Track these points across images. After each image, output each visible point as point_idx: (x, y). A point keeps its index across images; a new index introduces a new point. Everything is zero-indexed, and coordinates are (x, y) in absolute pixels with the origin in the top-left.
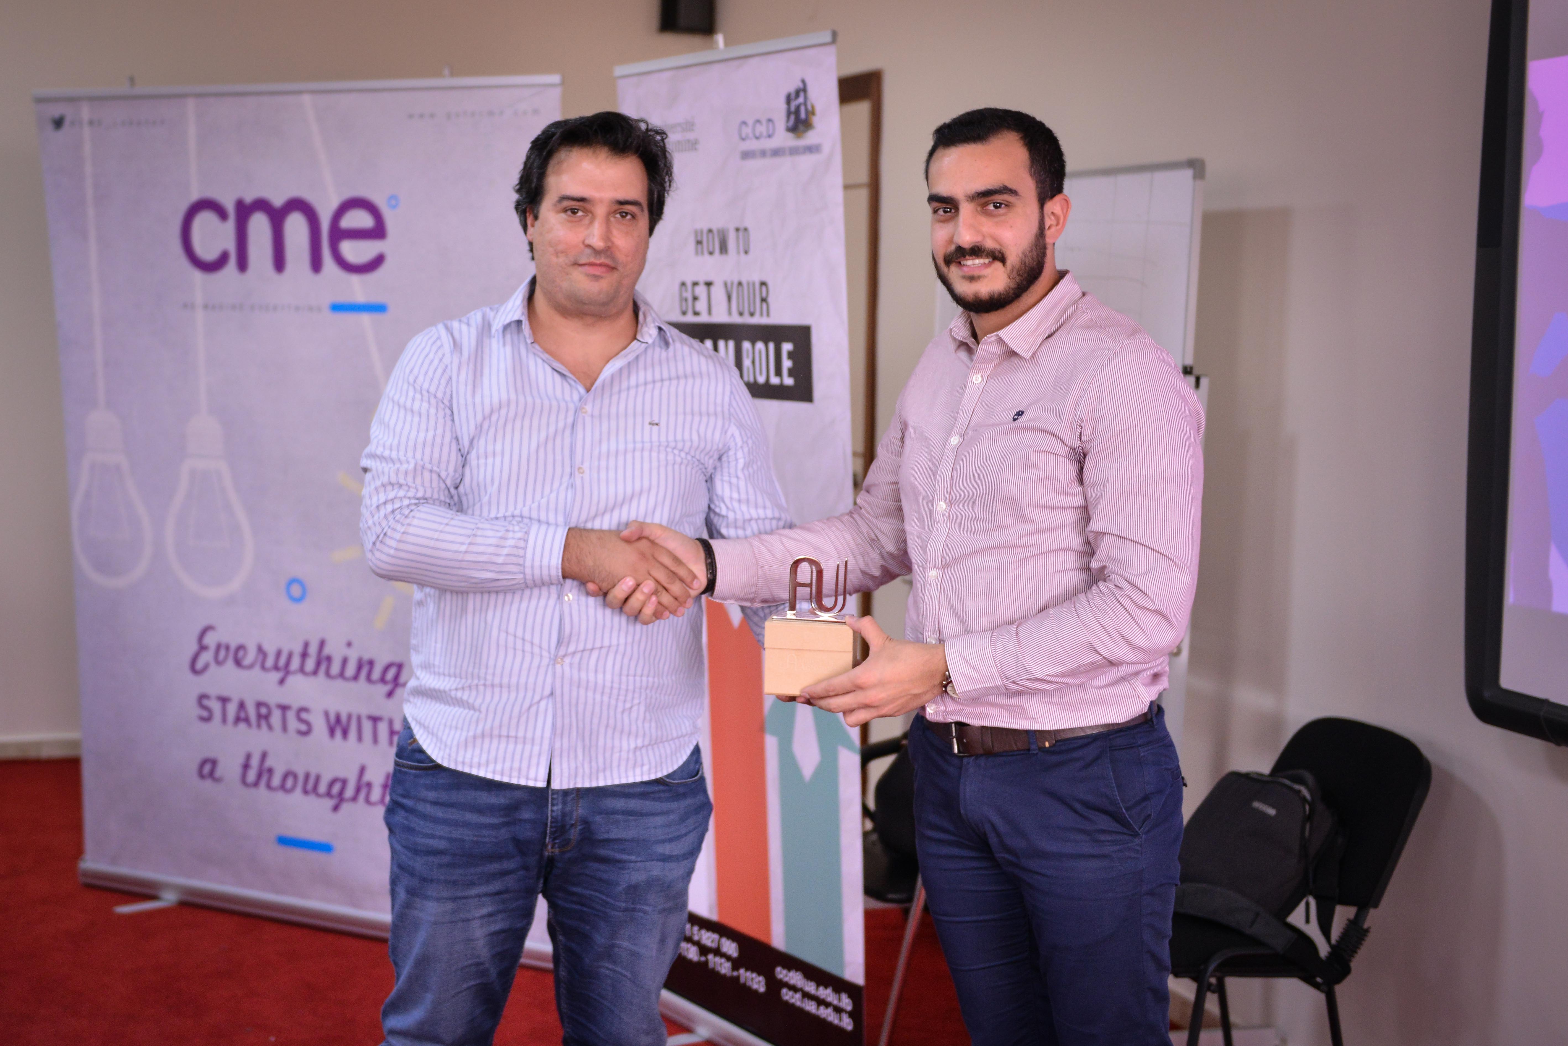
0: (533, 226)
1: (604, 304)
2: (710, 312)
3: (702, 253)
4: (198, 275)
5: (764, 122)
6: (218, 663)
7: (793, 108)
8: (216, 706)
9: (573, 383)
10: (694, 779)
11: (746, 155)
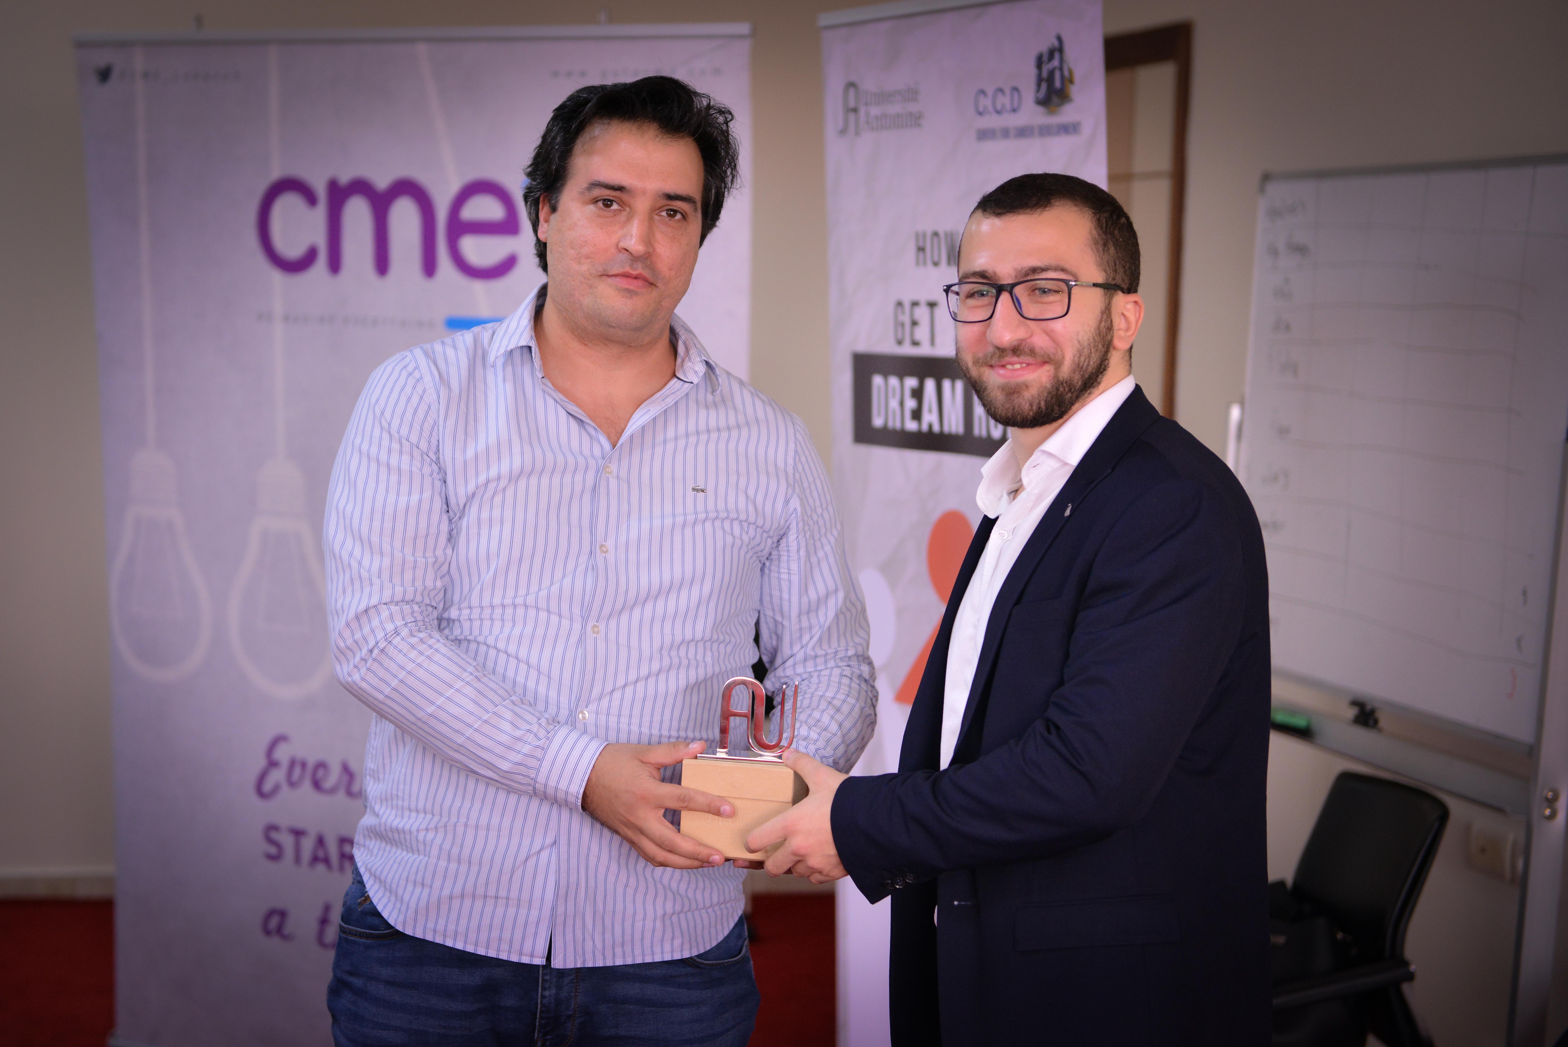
0: (547, 221)
1: (637, 329)
2: (932, 342)
3: (925, 264)
4: (277, 277)
5: (1008, 91)
6: (292, 784)
7: (1045, 74)
8: (287, 840)
9: (592, 432)
10: (736, 958)
11: (984, 135)
